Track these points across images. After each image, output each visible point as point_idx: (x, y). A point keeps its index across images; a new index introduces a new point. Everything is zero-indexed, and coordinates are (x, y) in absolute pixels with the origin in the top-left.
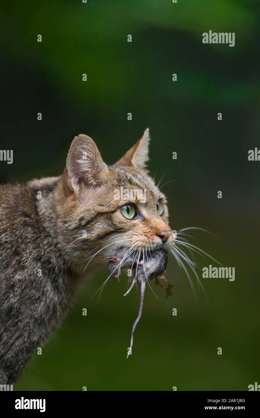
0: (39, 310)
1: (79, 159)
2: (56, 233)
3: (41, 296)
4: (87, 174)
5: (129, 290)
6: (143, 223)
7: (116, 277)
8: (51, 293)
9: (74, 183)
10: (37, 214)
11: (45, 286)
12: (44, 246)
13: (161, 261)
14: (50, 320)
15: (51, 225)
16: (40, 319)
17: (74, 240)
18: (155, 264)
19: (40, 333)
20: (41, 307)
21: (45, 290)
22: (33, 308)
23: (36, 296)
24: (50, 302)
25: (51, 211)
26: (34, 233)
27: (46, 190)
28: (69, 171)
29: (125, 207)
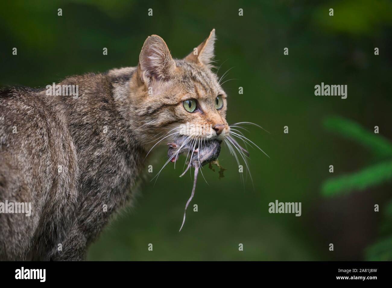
0: (115, 182)
1: (151, 56)
2: (128, 116)
3: (117, 170)
4: (157, 69)
5: (184, 173)
6: (202, 116)
7: (173, 161)
8: (125, 167)
9: (145, 76)
10: (113, 100)
11: (120, 162)
12: (118, 127)
13: (214, 151)
14: (124, 190)
15: (124, 109)
16: (116, 189)
17: (142, 125)
18: (209, 152)
19: (115, 202)
20: (116, 180)
21: (120, 165)
22: (111, 180)
23: (112, 171)
24: (124, 175)
25: (125, 97)
26: (110, 116)
27: (122, 79)
28: (141, 65)
29: (188, 102)
